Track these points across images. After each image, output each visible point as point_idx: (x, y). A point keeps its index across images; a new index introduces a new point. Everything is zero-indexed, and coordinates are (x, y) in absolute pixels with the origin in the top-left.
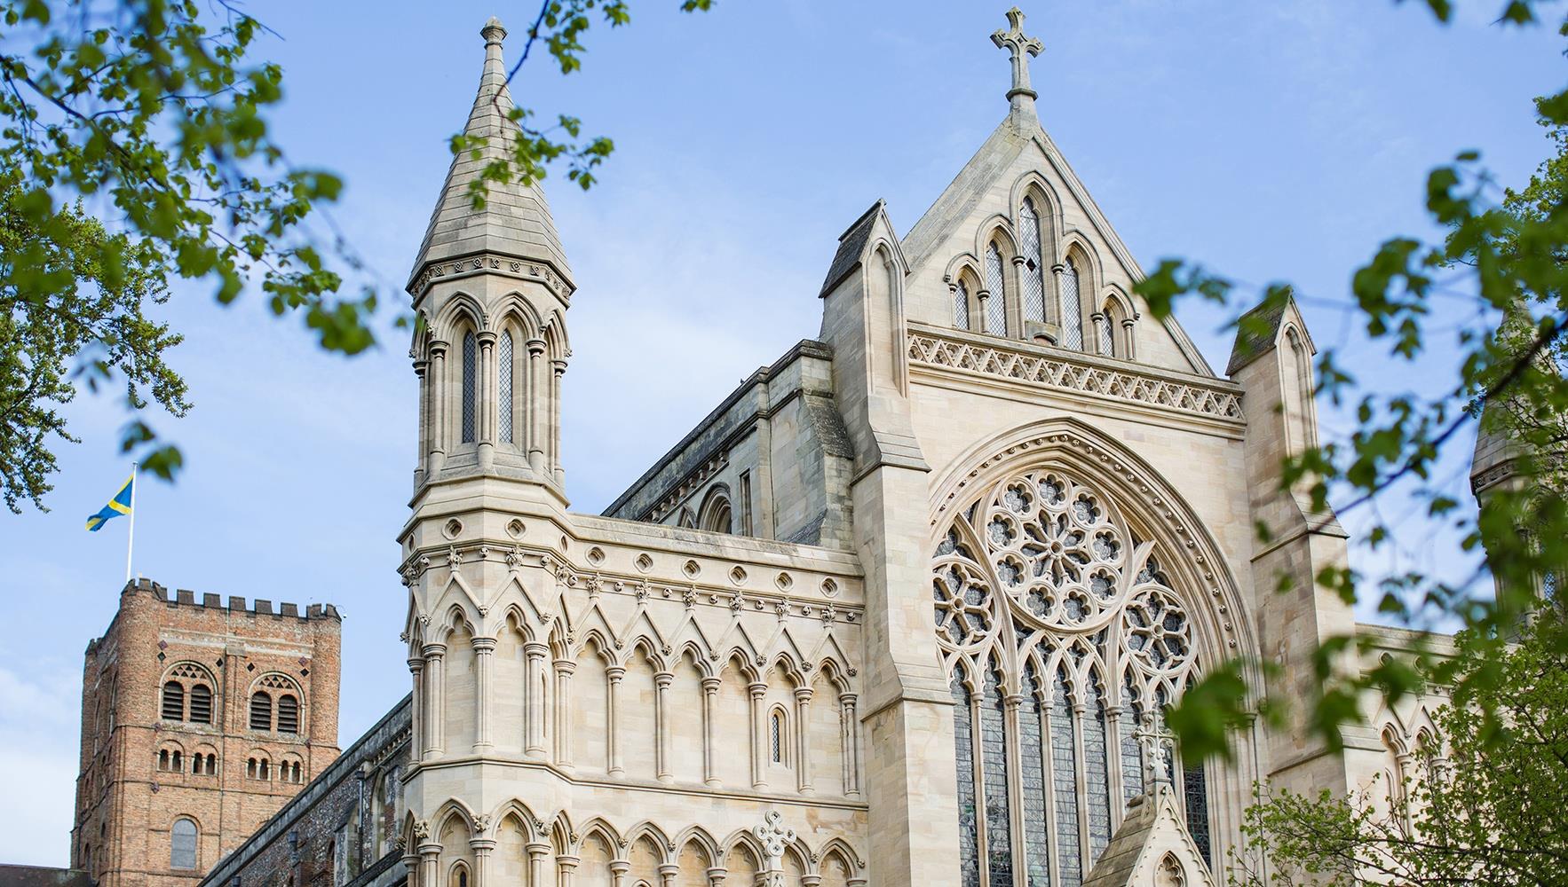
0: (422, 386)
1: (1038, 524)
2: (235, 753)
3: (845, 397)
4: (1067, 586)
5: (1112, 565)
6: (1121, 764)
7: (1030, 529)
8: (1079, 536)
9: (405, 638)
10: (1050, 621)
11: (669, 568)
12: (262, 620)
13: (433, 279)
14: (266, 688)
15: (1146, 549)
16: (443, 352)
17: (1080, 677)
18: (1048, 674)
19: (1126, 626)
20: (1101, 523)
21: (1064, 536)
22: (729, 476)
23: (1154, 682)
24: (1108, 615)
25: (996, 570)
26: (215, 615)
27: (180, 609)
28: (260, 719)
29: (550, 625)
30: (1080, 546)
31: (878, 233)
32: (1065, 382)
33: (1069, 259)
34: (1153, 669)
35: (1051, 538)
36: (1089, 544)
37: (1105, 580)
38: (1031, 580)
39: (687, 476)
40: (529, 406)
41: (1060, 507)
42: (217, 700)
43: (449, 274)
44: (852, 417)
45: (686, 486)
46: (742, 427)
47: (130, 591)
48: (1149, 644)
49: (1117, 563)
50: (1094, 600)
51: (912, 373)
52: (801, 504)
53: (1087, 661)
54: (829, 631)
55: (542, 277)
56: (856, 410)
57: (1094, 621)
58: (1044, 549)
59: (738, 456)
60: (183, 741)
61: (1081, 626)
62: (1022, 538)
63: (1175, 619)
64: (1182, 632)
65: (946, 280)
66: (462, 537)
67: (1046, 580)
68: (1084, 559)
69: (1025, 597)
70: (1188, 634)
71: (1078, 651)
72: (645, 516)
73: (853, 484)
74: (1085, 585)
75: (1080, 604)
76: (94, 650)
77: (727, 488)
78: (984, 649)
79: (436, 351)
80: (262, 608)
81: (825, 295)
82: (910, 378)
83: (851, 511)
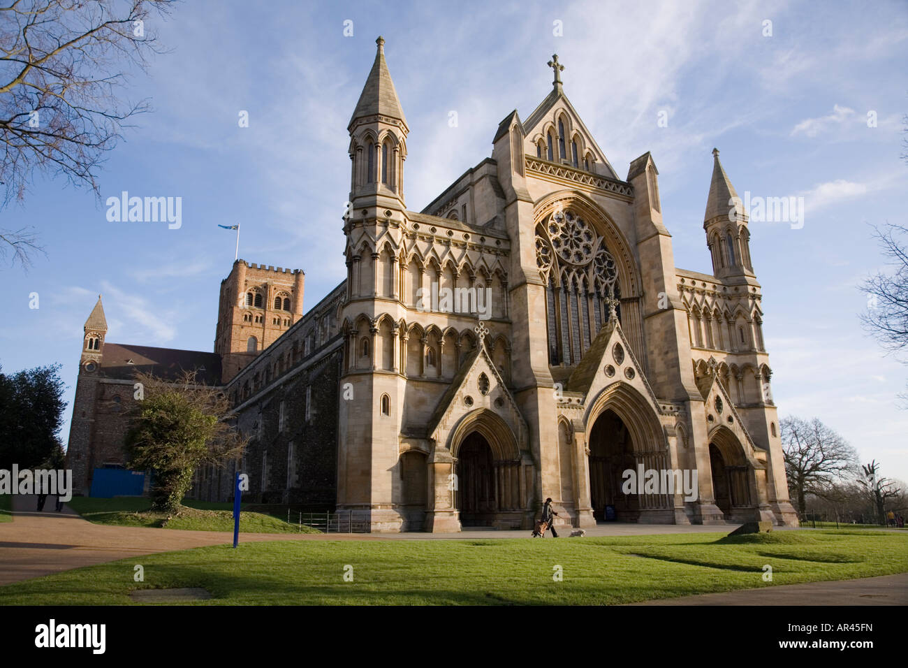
0: (353, 163)
1: (566, 228)
2: (270, 317)
3: (502, 177)
4: (575, 249)
5: (590, 243)
6: (593, 313)
7: (562, 229)
8: (578, 233)
9: (344, 254)
10: (570, 261)
11: (441, 232)
12: (279, 274)
13: (358, 124)
14: (280, 296)
15: (601, 238)
16: (361, 150)
17: (580, 281)
18: (570, 280)
19: (595, 265)
20: (586, 228)
21: (574, 232)
22: (458, 206)
23: (604, 285)
24: (589, 261)
25: (552, 243)
26: (264, 272)
27: (253, 269)
28: (278, 306)
29: (400, 250)
30: (579, 236)
31: (514, 121)
32: (575, 179)
33: (573, 139)
34: (604, 280)
35: (570, 233)
36: (582, 236)
37: (587, 248)
38: (563, 247)
39: (441, 208)
40: (393, 170)
41: (572, 223)
42: (263, 299)
43: (365, 122)
44: (505, 185)
45: (440, 212)
46: (463, 189)
47: (237, 263)
48: (602, 272)
49: (591, 243)
50: (584, 255)
51: (527, 172)
52: (486, 215)
53: (582, 276)
54: (498, 259)
55: (398, 124)
56: (507, 182)
57: (584, 262)
58: (567, 237)
59: (462, 199)
60: (252, 312)
61: (580, 264)
62: (561, 232)
63: (610, 263)
64: (613, 268)
65: (534, 141)
66: (368, 216)
67: (568, 247)
68: (581, 240)
69: (561, 253)
70: (615, 268)
71: (579, 273)
72: (435, 214)
73: (506, 207)
74: (581, 250)
75: (579, 256)
76: (224, 283)
77: (456, 211)
78: (548, 269)
79: (358, 150)
80: (279, 270)
81: (494, 143)
82: (526, 174)
83: (505, 217)
